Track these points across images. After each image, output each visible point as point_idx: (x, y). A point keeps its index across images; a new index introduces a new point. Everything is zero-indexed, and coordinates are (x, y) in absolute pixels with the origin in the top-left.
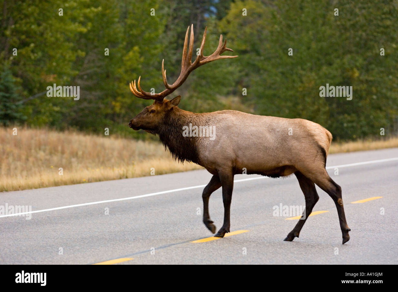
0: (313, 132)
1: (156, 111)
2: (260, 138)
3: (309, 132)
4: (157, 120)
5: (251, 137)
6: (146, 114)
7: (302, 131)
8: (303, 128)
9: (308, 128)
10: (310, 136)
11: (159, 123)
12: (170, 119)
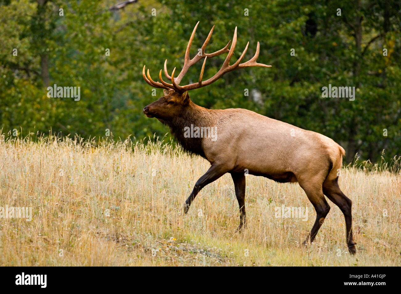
0: (326, 145)
1: (175, 103)
2: (274, 140)
3: (323, 144)
4: (173, 112)
5: (265, 139)
6: (163, 104)
7: (316, 142)
8: (317, 140)
9: (322, 141)
10: (324, 147)
11: (174, 114)
12: (185, 112)
